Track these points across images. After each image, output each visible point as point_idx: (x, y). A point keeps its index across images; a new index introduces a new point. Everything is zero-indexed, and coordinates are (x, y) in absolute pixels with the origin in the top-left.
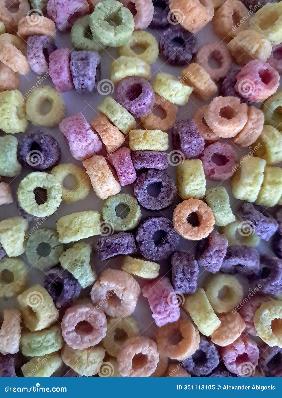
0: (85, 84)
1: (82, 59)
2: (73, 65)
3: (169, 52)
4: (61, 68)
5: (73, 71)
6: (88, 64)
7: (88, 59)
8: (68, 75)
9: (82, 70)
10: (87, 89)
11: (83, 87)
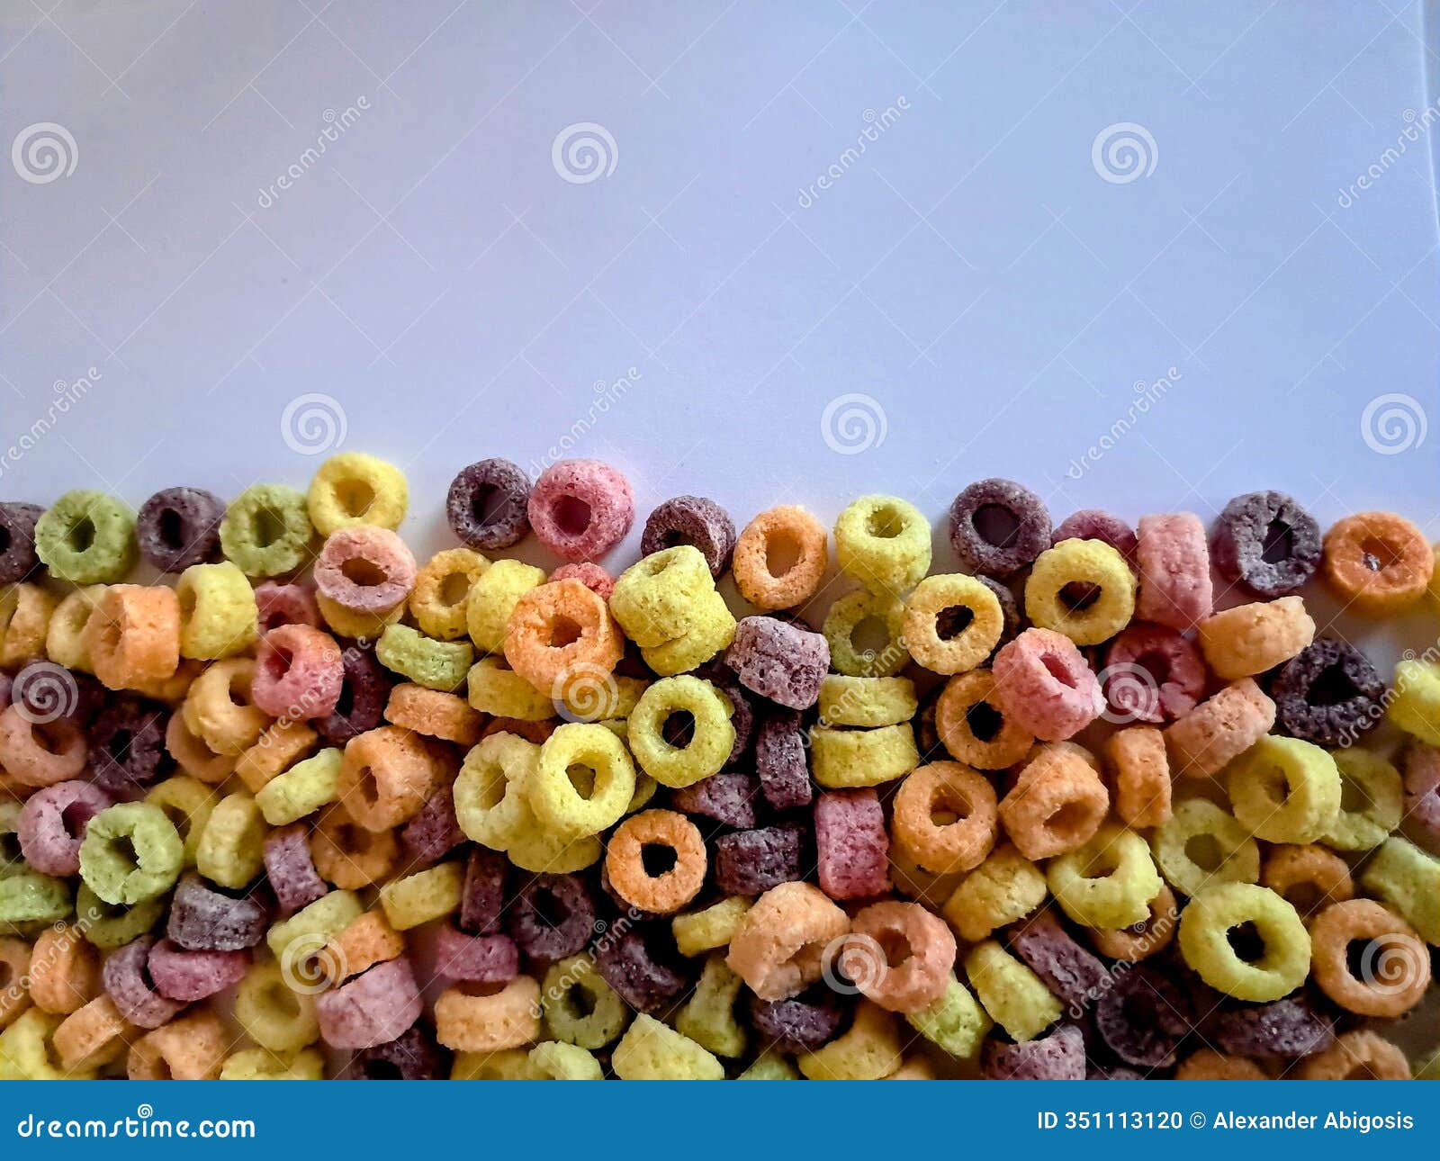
0: (236, 926)
1: (182, 918)
2: (187, 943)
3: (144, 769)
4: (184, 974)
5: (200, 945)
6: (193, 909)
7: (185, 906)
8: (201, 959)
9: (203, 927)
10: (248, 923)
11: (242, 931)
